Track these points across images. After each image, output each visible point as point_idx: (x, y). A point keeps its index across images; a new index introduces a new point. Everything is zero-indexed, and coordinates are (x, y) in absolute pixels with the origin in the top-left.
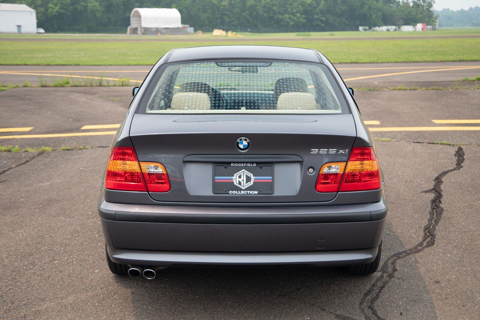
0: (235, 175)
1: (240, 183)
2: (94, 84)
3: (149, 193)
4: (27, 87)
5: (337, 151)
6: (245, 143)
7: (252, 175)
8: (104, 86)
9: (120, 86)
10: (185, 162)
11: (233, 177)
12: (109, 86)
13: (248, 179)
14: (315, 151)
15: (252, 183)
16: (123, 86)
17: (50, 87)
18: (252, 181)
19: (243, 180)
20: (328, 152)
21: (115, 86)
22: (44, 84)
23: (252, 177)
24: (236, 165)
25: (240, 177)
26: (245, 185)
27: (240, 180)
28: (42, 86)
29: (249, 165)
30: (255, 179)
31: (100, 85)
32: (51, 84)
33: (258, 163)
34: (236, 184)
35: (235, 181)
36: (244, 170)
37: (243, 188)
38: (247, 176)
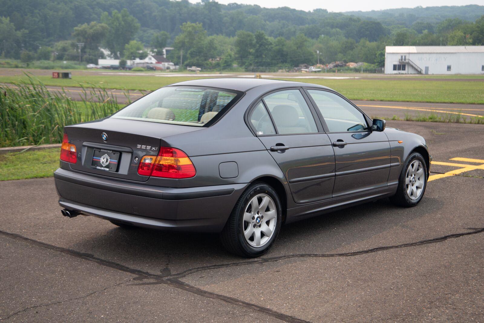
1: (103, 162)
2: (452, 121)
4: (395, 120)
5: (151, 148)
7: (109, 158)
8: (461, 123)
9: (475, 124)
11: (101, 158)
12: (465, 123)
14: (139, 146)
15: (108, 164)
16: (478, 123)
17: (412, 121)
18: (108, 162)
19: (105, 161)
20: (146, 147)
21: (471, 123)
22: (408, 118)
23: (109, 160)
24: (103, 151)
25: (104, 159)
26: (105, 164)
27: (103, 160)
28: (407, 120)
29: (109, 151)
30: (110, 161)
31: (458, 122)
32: (414, 119)
33: (113, 151)
34: (101, 163)
35: (101, 161)
36: (106, 154)
37: (104, 166)
38: (107, 158)
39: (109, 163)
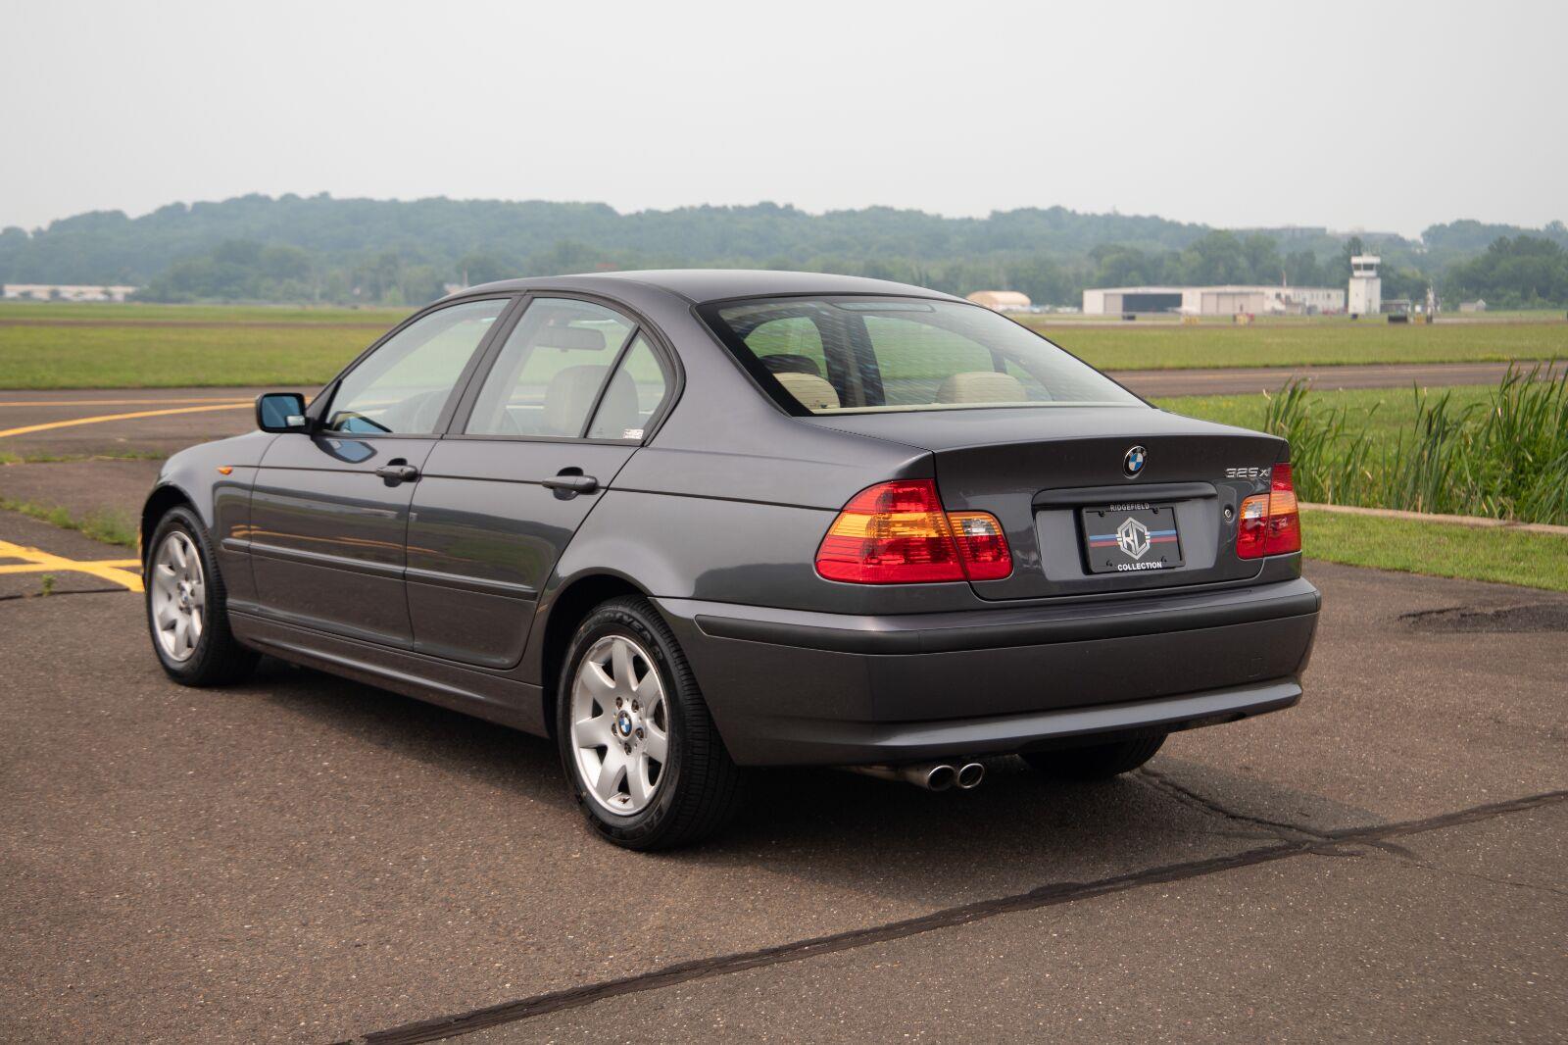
0: (1119, 530)
1: (1129, 547)
3: (971, 584)
5: (1259, 472)
6: (1140, 458)
7: (1146, 528)
10: (1036, 508)
11: (1117, 536)
13: (1141, 539)
14: (1233, 472)
15: (1148, 546)
18: (1148, 542)
19: (1133, 541)
20: (1248, 473)
23: (1146, 533)
24: (1118, 509)
25: (1127, 535)
26: (1139, 552)
27: (1129, 540)
29: (1138, 507)
30: (1152, 536)
33: (1151, 502)
34: (1124, 549)
35: (1121, 544)
36: (1130, 519)
37: (1137, 558)
38: (1137, 530)
39: (1151, 544)
